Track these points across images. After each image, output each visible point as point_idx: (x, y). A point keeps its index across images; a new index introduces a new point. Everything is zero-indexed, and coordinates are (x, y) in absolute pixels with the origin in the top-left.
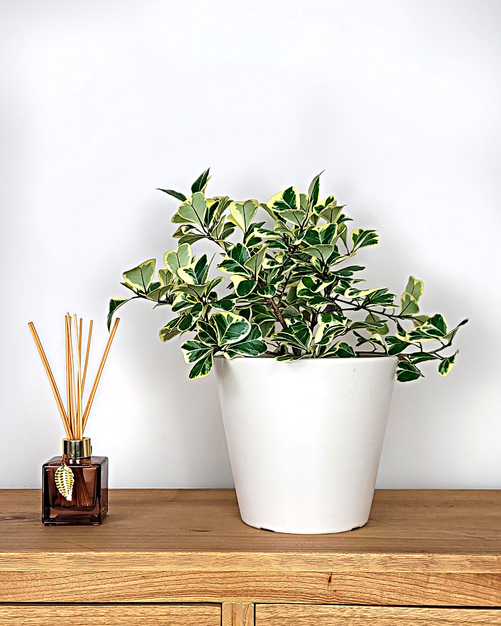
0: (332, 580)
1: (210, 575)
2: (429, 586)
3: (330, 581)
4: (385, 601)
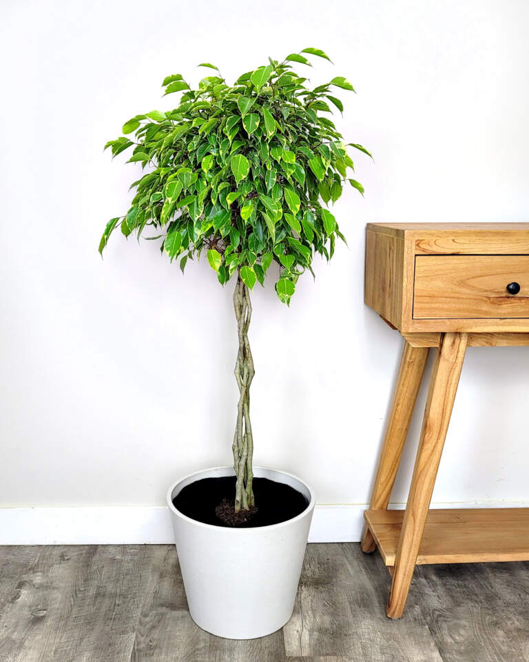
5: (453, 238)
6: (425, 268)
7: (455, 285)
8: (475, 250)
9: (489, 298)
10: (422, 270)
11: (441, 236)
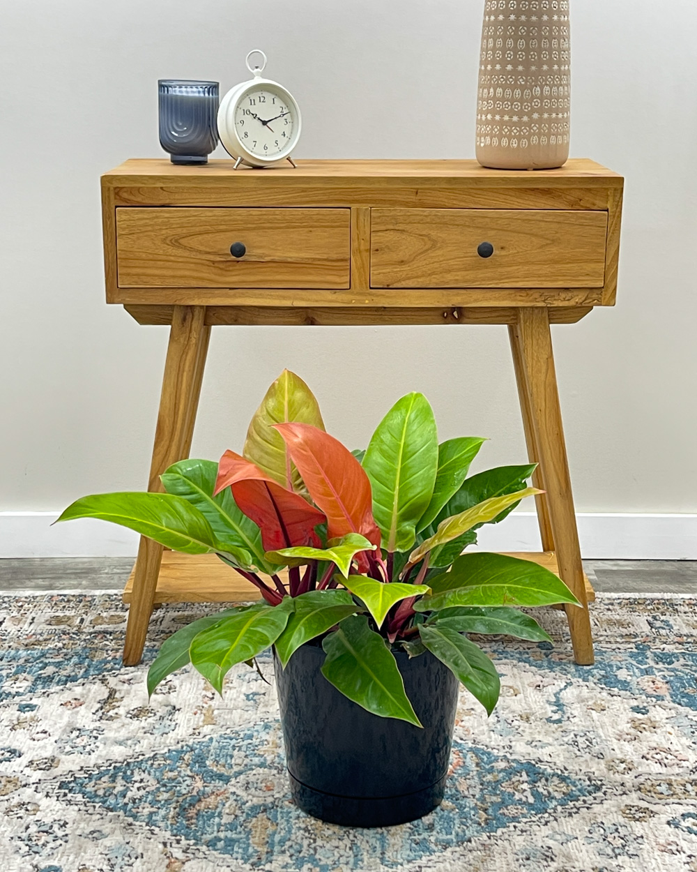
0: (419, 193)
1: (344, 190)
2: (477, 196)
3: (417, 193)
4: (450, 205)
5: (162, 185)
6: (128, 223)
7: (169, 245)
8: (190, 201)
9: (214, 262)
10: (125, 226)
11: (146, 182)
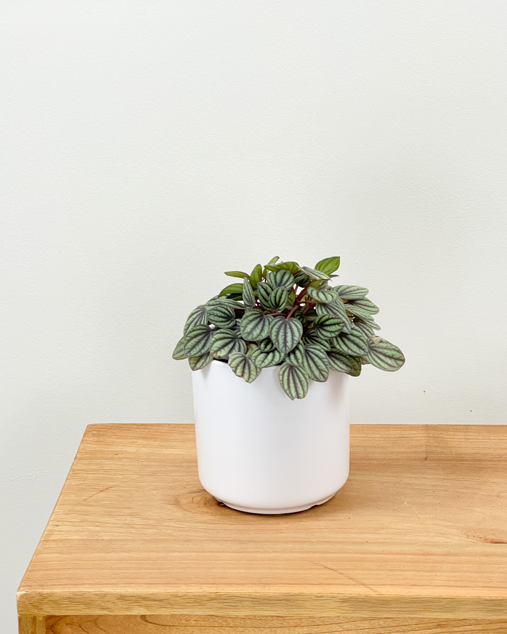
11: (110, 605)
